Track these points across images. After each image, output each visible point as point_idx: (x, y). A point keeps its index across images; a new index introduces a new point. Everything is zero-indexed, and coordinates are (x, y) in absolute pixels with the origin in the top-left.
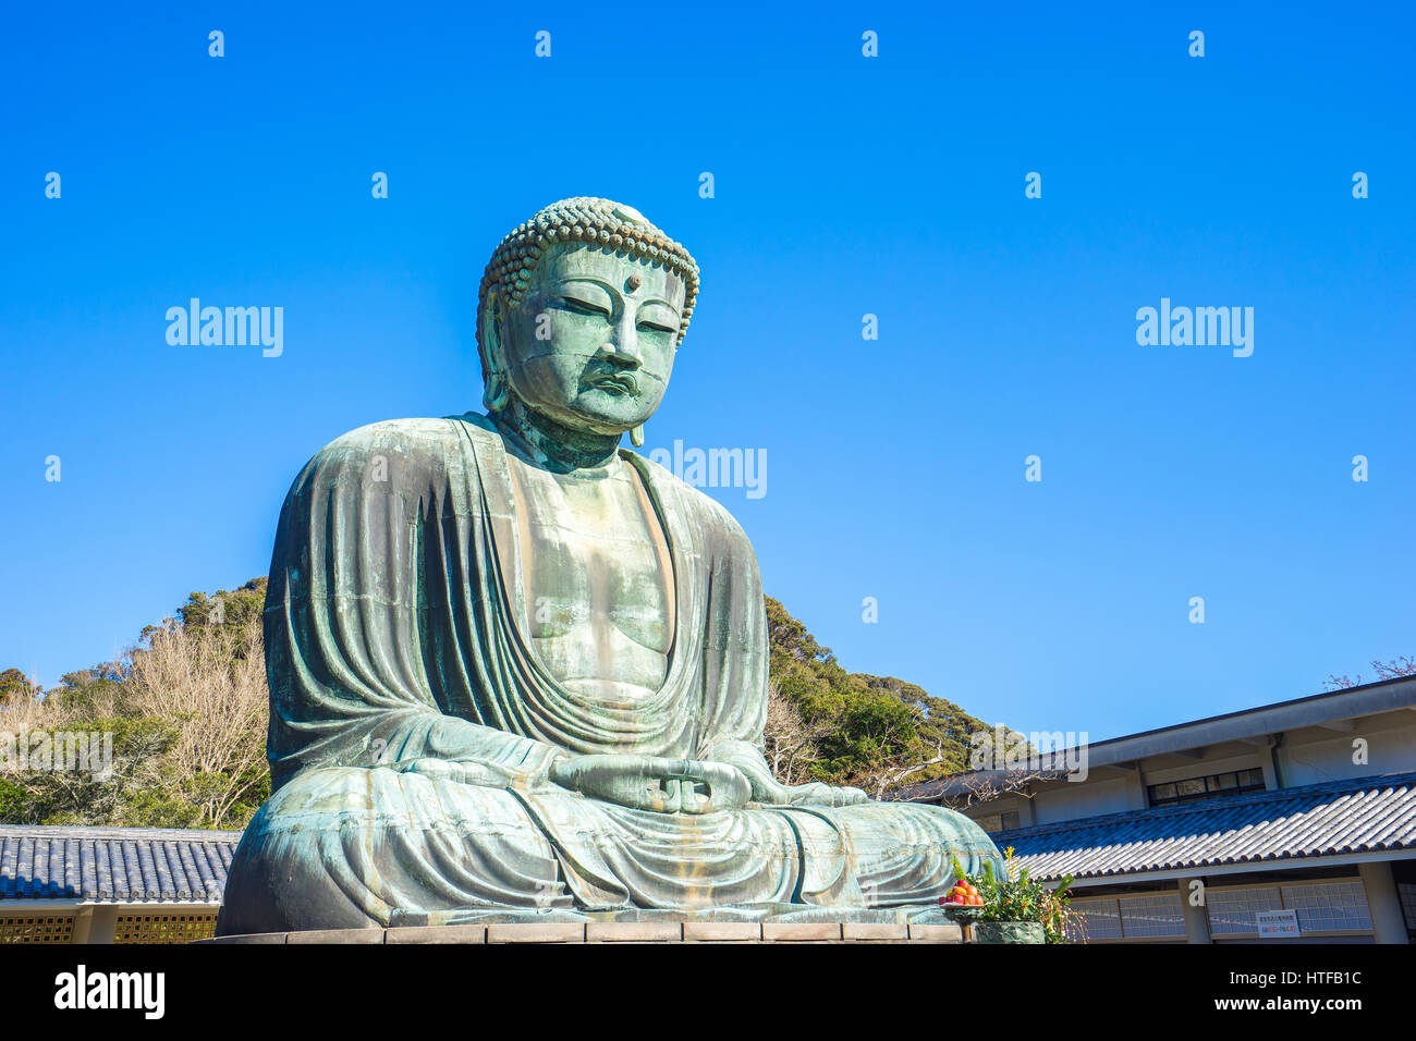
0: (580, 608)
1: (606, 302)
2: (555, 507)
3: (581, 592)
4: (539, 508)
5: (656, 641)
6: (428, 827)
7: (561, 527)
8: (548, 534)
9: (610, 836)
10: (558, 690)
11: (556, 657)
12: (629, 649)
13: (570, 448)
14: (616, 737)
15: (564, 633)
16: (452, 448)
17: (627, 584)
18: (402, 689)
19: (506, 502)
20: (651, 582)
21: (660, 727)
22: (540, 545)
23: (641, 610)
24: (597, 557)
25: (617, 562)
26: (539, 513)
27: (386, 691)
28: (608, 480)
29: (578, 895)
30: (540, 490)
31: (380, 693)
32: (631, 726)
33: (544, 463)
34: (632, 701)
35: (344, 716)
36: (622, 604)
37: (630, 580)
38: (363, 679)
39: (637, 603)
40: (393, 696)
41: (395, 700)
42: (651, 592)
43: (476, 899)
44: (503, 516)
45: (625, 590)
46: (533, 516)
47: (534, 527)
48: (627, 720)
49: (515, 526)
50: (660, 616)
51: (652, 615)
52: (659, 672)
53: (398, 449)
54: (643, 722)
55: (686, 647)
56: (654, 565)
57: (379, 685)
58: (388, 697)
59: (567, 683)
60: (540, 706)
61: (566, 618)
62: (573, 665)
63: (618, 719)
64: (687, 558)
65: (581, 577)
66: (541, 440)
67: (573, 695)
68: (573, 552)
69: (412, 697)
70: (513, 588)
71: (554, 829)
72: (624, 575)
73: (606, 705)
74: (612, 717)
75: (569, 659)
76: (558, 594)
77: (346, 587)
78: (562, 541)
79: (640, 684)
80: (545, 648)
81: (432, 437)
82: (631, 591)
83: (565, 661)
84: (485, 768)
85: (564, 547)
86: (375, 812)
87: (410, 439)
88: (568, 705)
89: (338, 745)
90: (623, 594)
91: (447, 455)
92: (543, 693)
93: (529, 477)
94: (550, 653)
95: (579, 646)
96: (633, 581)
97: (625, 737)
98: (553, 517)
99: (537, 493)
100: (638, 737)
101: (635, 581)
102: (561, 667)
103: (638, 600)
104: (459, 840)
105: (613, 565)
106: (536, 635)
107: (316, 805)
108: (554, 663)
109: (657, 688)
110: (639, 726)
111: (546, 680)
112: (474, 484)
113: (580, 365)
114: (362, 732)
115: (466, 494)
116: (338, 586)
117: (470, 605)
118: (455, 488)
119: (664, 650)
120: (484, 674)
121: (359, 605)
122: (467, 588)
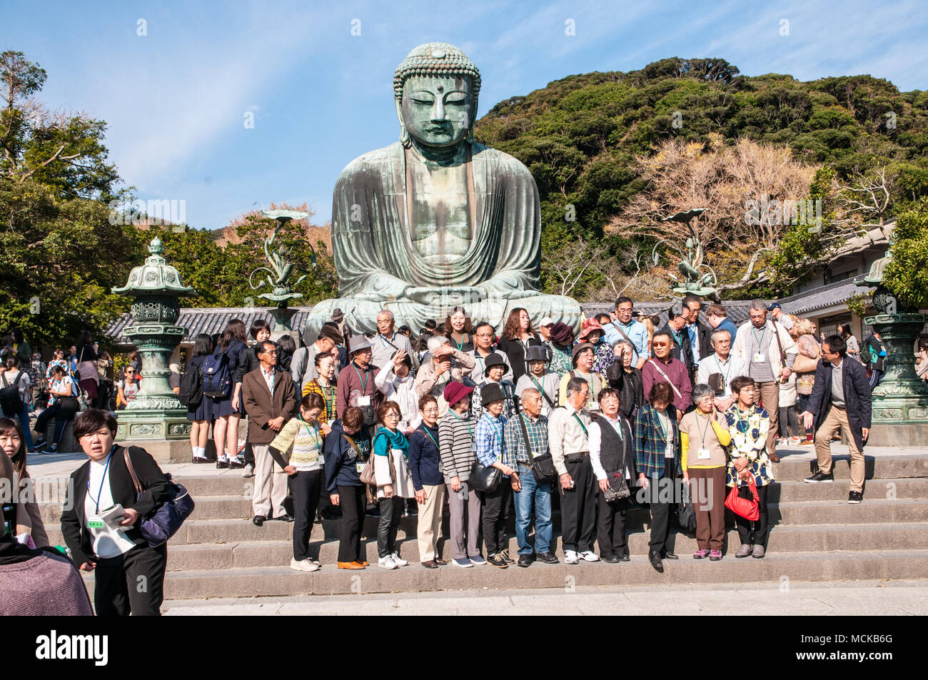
0: (432, 227)
2: (425, 185)
3: (432, 220)
4: (417, 186)
5: (465, 235)
7: (426, 193)
8: (420, 198)
10: (421, 261)
11: (421, 248)
12: (453, 241)
14: (443, 276)
15: (425, 238)
16: (384, 165)
17: (452, 213)
18: (372, 264)
19: (402, 187)
20: (463, 211)
21: (463, 270)
22: (416, 203)
23: (457, 224)
24: (440, 204)
25: (449, 204)
26: (417, 189)
27: (367, 265)
30: (419, 177)
31: (365, 266)
32: (450, 272)
34: (452, 262)
35: (355, 275)
36: (450, 222)
37: (454, 211)
38: (359, 261)
39: (456, 221)
40: (369, 266)
41: (369, 268)
42: (463, 215)
44: (401, 194)
45: (451, 216)
46: (414, 191)
47: (414, 194)
48: (448, 269)
49: (405, 197)
50: (467, 225)
51: (463, 224)
52: (466, 248)
53: (364, 170)
54: (456, 269)
56: (466, 203)
57: (364, 263)
59: (426, 257)
60: (416, 267)
61: (425, 232)
62: (428, 250)
64: (482, 196)
65: (432, 214)
67: (428, 262)
68: (429, 204)
69: (376, 267)
70: (404, 223)
72: (451, 210)
73: (440, 265)
74: (442, 269)
75: (427, 248)
76: (422, 223)
77: (350, 228)
78: (425, 200)
79: (456, 254)
80: (418, 244)
81: (377, 162)
82: (454, 216)
83: (425, 249)
85: (426, 203)
87: (369, 164)
88: (425, 266)
89: (353, 285)
91: (381, 169)
93: (416, 172)
94: (419, 246)
95: (431, 242)
97: (447, 276)
98: (423, 190)
99: (417, 180)
100: (452, 276)
101: (456, 211)
102: (424, 252)
103: (456, 219)
105: (447, 206)
106: (414, 239)
108: (421, 250)
109: (464, 255)
110: (454, 271)
111: (417, 257)
112: (390, 182)
113: (424, 126)
114: (359, 280)
115: (388, 186)
116: (348, 228)
117: (391, 230)
118: (384, 184)
119: (469, 238)
120: (397, 257)
121: (356, 234)
122: (390, 224)
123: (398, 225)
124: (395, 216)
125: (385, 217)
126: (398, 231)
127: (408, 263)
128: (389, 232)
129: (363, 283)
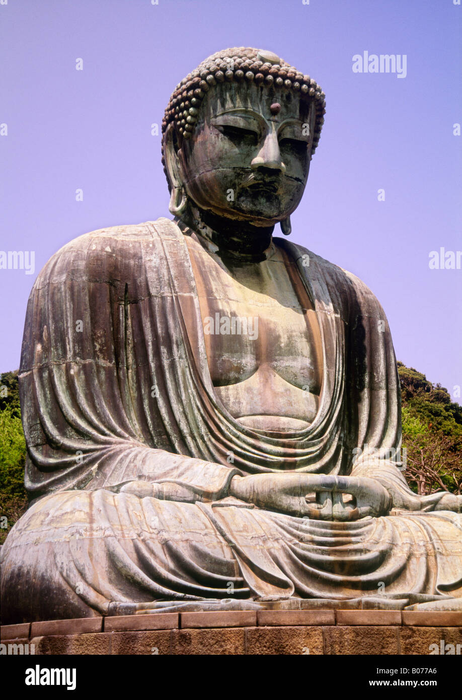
0: (249, 361)
1: (254, 127)
2: (226, 286)
3: (249, 348)
4: (214, 286)
5: (309, 384)
6: (135, 537)
7: (230, 300)
8: (223, 306)
9: (277, 540)
10: (235, 425)
11: (232, 400)
12: (288, 391)
13: (235, 239)
14: (282, 459)
15: (237, 381)
16: (148, 246)
17: (284, 341)
18: (119, 429)
19: (188, 282)
20: (302, 337)
21: (315, 450)
23: (294, 360)
24: (260, 321)
25: (275, 323)
26: (214, 290)
27: (107, 432)
28: (266, 261)
29: (254, 588)
30: (214, 273)
31: (103, 434)
33: (216, 253)
34: (292, 432)
36: (280, 355)
37: (286, 336)
38: (90, 423)
39: (292, 354)
40: (112, 435)
41: (114, 438)
42: (303, 346)
43: (172, 592)
44: (187, 295)
45: (282, 345)
46: (209, 293)
47: (211, 298)
48: (289, 446)
49: (196, 301)
50: (311, 364)
51: (302, 363)
52: (312, 408)
53: (108, 249)
54: (301, 447)
55: (332, 387)
56: (305, 324)
57: (102, 427)
58: (109, 436)
59: (241, 419)
60: (222, 438)
61: (238, 370)
62: (245, 405)
63: (284, 445)
64: (329, 318)
66: (213, 234)
67: (247, 428)
69: (127, 435)
70: (197, 348)
71: (232, 535)
72: (281, 334)
73: (272, 435)
74: (277, 444)
75: (242, 400)
76: (231, 352)
77: (75, 355)
78: (232, 311)
79: (297, 418)
80: (223, 393)
81: (133, 239)
82: (287, 345)
83: (239, 403)
84: (180, 487)
85: (234, 315)
86: (95, 526)
87: (116, 241)
88: (243, 436)
90: (280, 348)
91: (143, 251)
92: (223, 428)
93: (206, 264)
94: (227, 397)
95: (250, 390)
96: (289, 338)
97: (289, 460)
98: (225, 293)
99: (212, 275)
100: (299, 459)
101: (290, 337)
102: (236, 407)
103: (291, 351)
104: (159, 546)
105: (272, 326)
106: (217, 382)
107: (52, 521)
108: (231, 405)
109: (311, 421)
110: (299, 451)
111: (226, 418)
112: (164, 271)
113: (238, 175)
114: (92, 462)
115: (159, 279)
116: (70, 355)
117: (166, 363)
118: (151, 276)
119: (316, 390)
120: (178, 416)
121: (85, 368)
122: (163, 350)
123: (182, 351)
124: (175, 335)
125: (149, 337)
126: (182, 364)
127: (203, 430)
128: (160, 367)
129: (100, 467)
